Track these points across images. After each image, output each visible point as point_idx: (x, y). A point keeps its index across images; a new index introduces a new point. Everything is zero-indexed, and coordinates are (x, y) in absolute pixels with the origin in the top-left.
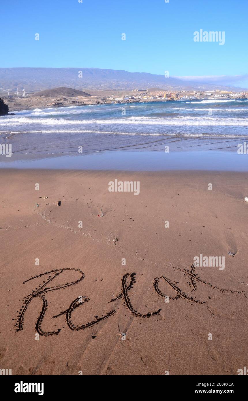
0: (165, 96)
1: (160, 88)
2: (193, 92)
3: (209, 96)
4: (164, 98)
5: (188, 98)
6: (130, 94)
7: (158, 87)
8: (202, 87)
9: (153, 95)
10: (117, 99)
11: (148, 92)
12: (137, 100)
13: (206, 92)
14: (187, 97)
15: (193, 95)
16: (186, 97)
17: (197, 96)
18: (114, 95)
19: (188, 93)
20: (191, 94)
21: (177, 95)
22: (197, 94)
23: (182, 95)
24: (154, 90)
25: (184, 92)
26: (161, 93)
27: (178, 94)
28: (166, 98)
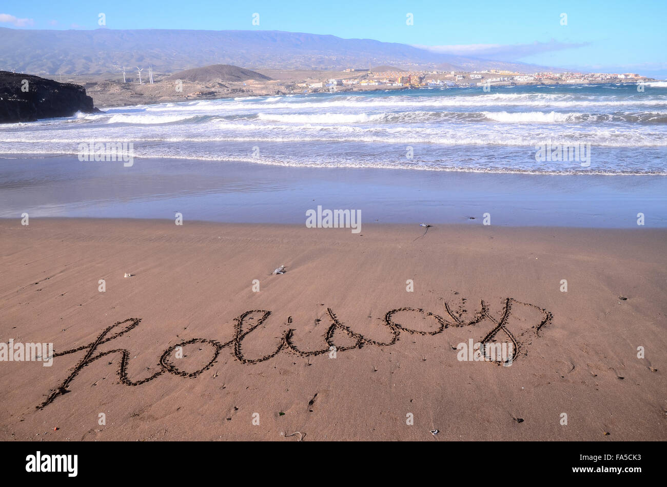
0: (399, 81)
1: (395, 66)
2: (450, 73)
3: (479, 80)
4: (398, 84)
5: (441, 84)
6: (338, 77)
7: (392, 64)
8: (470, 64)
9: (379, 79)
10: (312, 86)
11: (372, 73)
12: (347, 87)
13: (473, 74)
14: (439, 81)
15: (450, 79)
16: (437, 81)
17: (457, 80)
18: (311, 78)
19: (441, 75)
20: (446, 76)
21: (421, 79)
22: (457, 77)
23: (431, 77)
24: (383, 69)
25: (435, 73)
26: (393, 75)
27: (424, 78)
28: (401, 84)
